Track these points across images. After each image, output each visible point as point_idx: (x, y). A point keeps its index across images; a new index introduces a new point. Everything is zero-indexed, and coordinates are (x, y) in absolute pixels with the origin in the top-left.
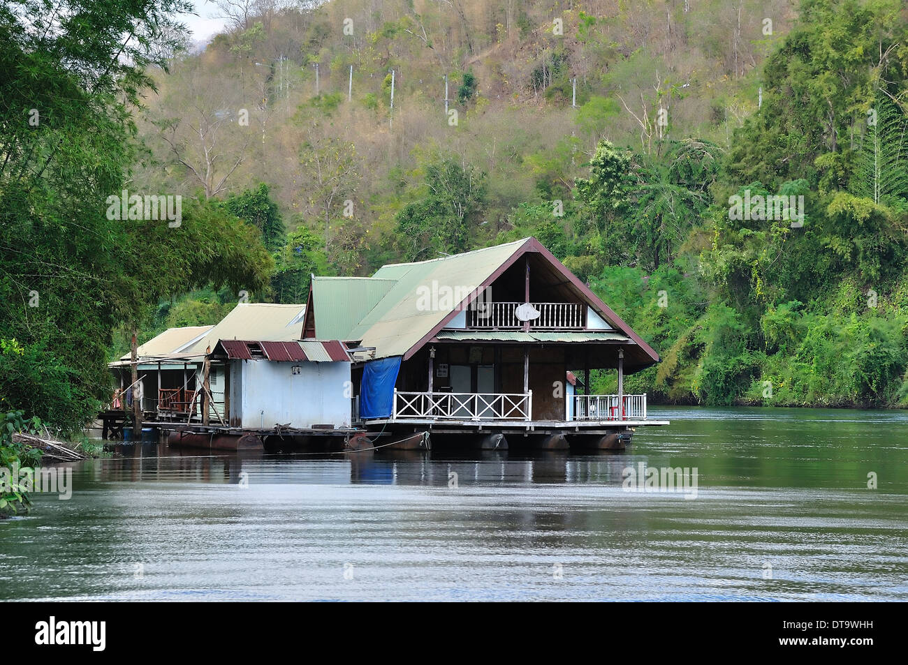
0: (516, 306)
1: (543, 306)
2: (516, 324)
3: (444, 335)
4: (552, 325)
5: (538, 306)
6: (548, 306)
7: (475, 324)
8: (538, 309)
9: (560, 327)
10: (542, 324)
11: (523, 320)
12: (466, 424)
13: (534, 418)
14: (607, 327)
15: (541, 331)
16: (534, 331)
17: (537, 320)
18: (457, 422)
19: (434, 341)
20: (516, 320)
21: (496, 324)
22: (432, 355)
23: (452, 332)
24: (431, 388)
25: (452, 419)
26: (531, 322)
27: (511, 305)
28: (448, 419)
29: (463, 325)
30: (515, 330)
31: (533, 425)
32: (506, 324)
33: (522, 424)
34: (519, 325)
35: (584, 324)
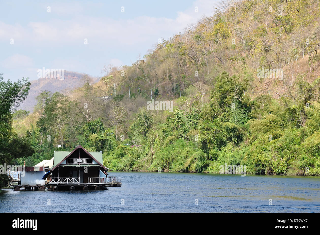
0: (77, 159)
1: (83, 159)
2: (77, 163)
3: (60, 165)
4: (85, 163)
5: (82, 159)
6: (84, 159)
7: (68, 163)
8: (82, 160)
9: (87, 163)
10: (83, 163)
11: (78, 162)
12: (65, 184)
13: (80, 183)
14: (97, 163)
15: (83, 164)
16: (81, 164)
17: (82, 162)
18: (63, 184)
19: (58, 167)
20: (77, 162)
21: (73, 163)
22: (59, 170)
23: (63, 165)
24: (58, 177)
25: (62, 183)
26: (80, 162)
27: (76, 159)
28: (61, 183)
29: (66, 163)
30: (77, 164)
31: (80, 184)
32: (75, 163)
33: (78, 184)
34: (78, 163)
35: (92, 163)
